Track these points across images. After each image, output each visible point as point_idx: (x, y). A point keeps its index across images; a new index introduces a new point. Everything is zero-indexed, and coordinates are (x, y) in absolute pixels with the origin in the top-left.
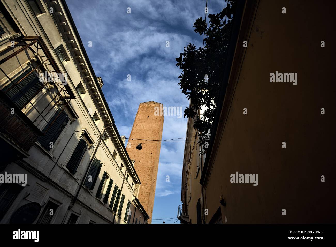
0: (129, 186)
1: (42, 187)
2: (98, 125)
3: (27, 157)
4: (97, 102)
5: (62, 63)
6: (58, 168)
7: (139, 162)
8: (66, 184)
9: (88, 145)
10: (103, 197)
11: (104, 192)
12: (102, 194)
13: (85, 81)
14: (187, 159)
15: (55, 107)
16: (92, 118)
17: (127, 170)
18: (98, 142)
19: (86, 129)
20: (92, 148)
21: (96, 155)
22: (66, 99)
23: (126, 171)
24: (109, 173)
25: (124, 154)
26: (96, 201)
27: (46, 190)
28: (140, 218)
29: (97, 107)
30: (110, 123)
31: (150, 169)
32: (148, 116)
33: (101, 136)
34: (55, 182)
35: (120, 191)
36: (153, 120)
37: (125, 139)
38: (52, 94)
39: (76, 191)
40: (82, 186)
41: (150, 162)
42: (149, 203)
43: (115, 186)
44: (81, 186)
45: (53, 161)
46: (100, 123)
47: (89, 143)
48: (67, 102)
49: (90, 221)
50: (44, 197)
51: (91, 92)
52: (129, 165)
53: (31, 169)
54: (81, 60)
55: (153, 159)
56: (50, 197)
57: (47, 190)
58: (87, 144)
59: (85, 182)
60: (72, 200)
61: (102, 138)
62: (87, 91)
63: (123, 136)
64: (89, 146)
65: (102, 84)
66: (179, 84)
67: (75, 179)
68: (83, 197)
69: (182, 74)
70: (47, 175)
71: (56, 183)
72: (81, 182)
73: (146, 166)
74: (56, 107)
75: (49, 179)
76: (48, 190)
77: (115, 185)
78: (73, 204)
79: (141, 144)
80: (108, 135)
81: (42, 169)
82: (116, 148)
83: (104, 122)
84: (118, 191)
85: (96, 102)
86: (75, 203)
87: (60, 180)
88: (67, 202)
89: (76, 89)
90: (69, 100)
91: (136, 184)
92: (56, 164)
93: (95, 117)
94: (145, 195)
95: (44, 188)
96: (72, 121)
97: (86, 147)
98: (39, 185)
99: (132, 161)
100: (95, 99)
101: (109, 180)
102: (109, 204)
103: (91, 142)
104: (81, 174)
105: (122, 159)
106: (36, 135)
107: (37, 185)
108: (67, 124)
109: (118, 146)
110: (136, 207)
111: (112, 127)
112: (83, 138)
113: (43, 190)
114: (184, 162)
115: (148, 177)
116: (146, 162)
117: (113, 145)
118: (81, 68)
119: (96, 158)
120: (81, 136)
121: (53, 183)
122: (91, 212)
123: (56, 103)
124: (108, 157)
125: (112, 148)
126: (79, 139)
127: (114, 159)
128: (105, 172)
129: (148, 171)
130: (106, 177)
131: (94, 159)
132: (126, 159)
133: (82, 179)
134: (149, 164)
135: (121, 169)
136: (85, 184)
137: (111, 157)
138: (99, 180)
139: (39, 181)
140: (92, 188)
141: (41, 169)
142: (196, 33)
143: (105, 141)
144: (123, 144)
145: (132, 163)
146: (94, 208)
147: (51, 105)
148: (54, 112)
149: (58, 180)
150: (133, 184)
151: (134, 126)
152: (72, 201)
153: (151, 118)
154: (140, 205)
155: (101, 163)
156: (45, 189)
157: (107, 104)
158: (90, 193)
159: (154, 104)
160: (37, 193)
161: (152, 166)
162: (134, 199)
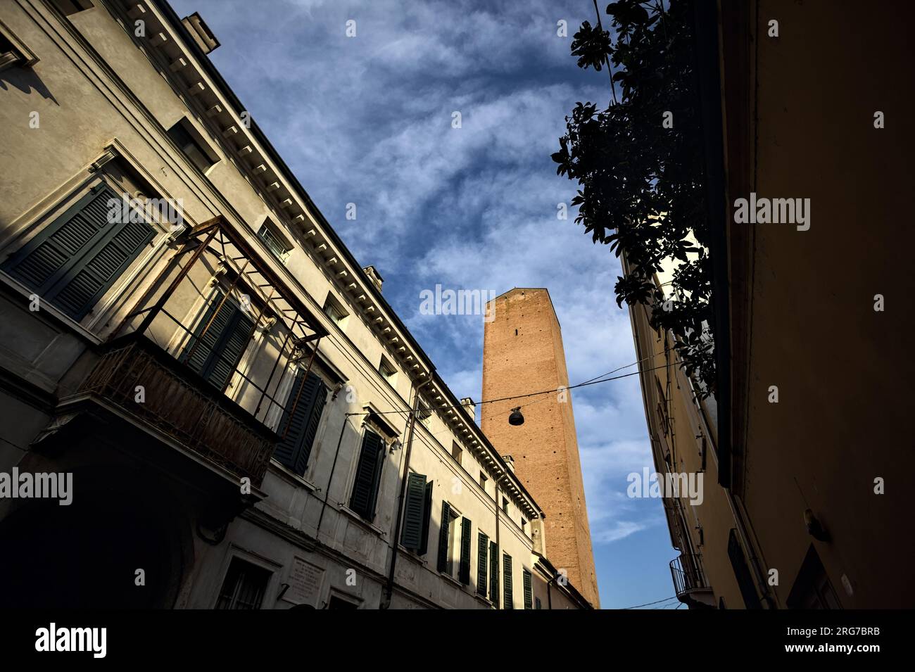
0: (516, 529)
1: (310, 566)
2: (397, 387)
3: (261, 500)
4: (379, 330)
5: (280, 259)
6: (332, 513)
7: (524, 457)
8: (359, 549)
9: (385, 443)
10: (456, 569)
11: (456, 554)
12: (451, 561)
13: (340, 286)
14: (658, 421)
15: (289, 369)
16: (378, 373)
17: (499, 487)
18: (408, 430)
19: (371, 403)
20: (398, 446)
21: (412, 464)
22: (308, 343)
23: (497, 488)
24: (456, 504)
25: (480, 447)
26: (442, 581)
27: (319, 572)
29: (382, 342)
31: (559, 471)
32: (517, 330)
33: (411, 413)
34: (333, 548)
35: (495, 547)
36: (531, 337)
37: (472, 407)
38: (277, 338)
39: (386, 566)
40: (399, 547)
41: (555, 452)
42: (582, 567)
43: (479, 534)
44: (395, 550)
45: (318, 499)
46: (401, 381)
47: (386, 436)
48: (313, 349)
50: (318, 588)
51: (360, 309)
52: (500, 471)
53: (276, 525)
54: (318, 240)
55: (561, 443)
56: (332, 588)
57: (321, 571)
58: (384, 440)
59: (402, 536)
60: (383, 587)
61: (415, 417)
62: (349, 308)
63: (465, 399)
64: (388, 444)
65: (380, 282)
66: (579, 222)
67: (378, 535)
68: (406, 575)
69: (579, 192)
70: (313, 534)
71: (336, 551)
72: (393, 537)
73: (546, 465)
74: (293, 367)
75: (319, 544)
76: (323, 570)
77: (478, 531)
78: (389, 598)
79: (519, 408)
80: (427, 405)
81: (300, 522)
82: (455, 433)
83: (409, 374)
84: (489, 546)
85: (377, 329)
86: (391, 594)
87: (344, 542)
88: (374, 595)
89: (324, 311)
90: (315, 342)
91: (533, 520)
92: (325, 504)
93: (385, 369)
94: (564, 547)
95: (313, 568)
96: (336, 393)
97: (382, 447)
98: (302, 563)
99: (505, 460)
100: (374, 323)
101: (458, 522)
102: (476, 584)
103: (392, 433)
104: (388, 519)
105: (478, 460)
106: (267, 445)
107: (298, 563)
108: (326, 403)
109: (460, 429)
111: (433, 382)
112: (372, 428)
113: (312, 573)
114: (651, 433)
115: (560, 494)
116: (543, 456)
117: (446, 428)
118: (321, 259)
119: (413, 470)
120: (364, 424)
121: (330, 551)
123: (289, 357)
124: (441, 461)
125: (447, 437)
126: (361, 431)
128: (444, 502)
129: (554, 478)
130: (450, 514)
131: (408, 475)
132: (488, 457)
133: (393, 530)
134: (552, 458)
135: (482, 488)
136: (403, 543)
137: (450, 461)
138: (435, 525)
139: (300, 553)
140: (423, 550)
141: (296, 523)
142: (585, 68)
143: (424, 422)
144: (472, 419)
145: (508, 464)
146: (441, 601)
147: (281, 366)
148: (290, 380)
149: (339, 542)
150: (524, 523)
151: (488, 367)
152: (385, 591)
153: (525, 333)
155: (428, 481)
156: (316, 569)
157: (406, 328)
158: (422, 563)
159: (523, 294)
160: (302, 582)
161: (563, 463)
162: (537, 562)
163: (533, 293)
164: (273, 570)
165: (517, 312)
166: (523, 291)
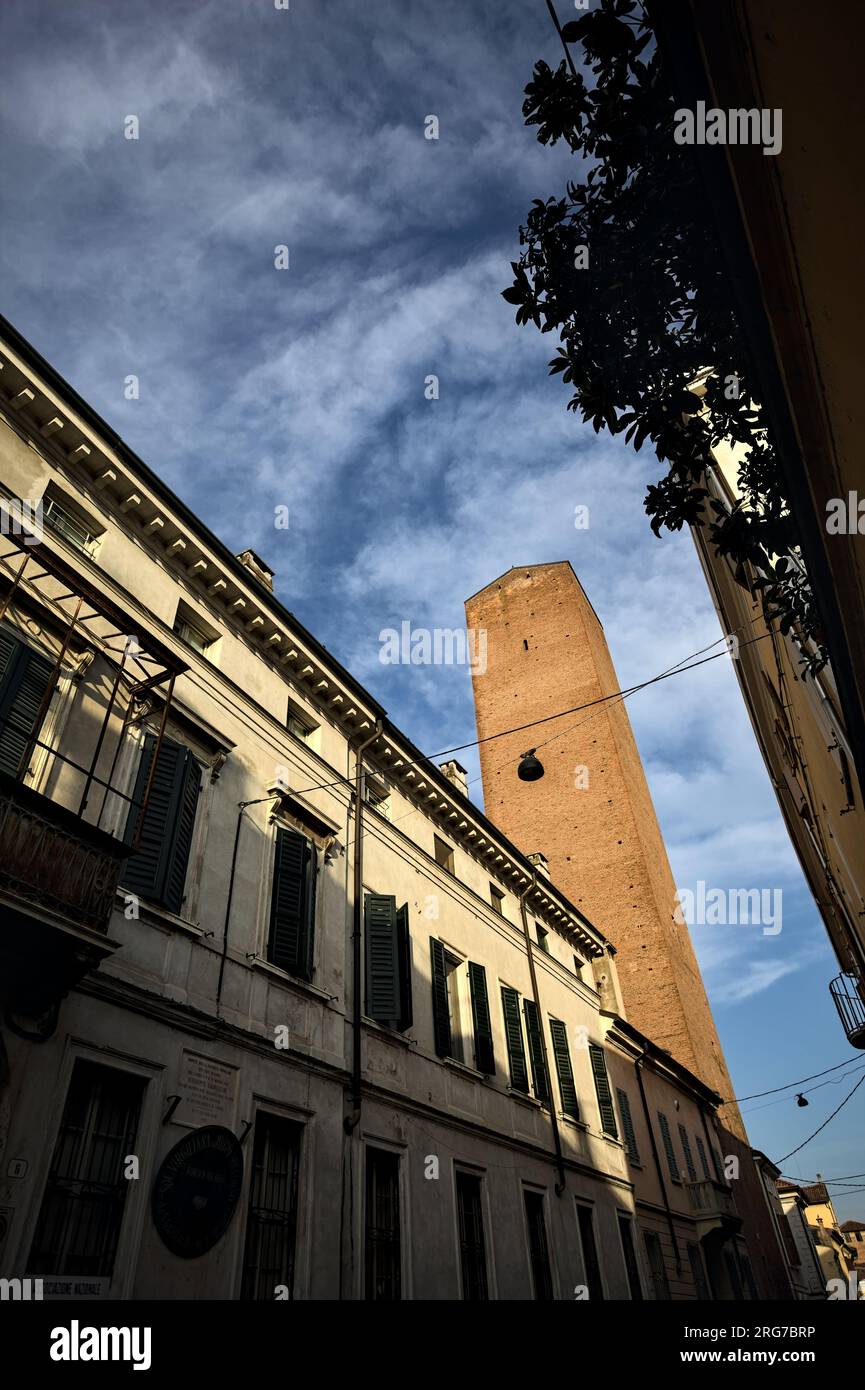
0: (565, 976)
1: (213, 1064)
2: (323, 751)
3: (113, 953)
4: (277, 658)
5: (84, 552)
6: (239, 973)
7: (568, 859)
8: (293, 1028)
9: (315, 847)
10: (468, 1050)
11: (465, 1024)
12: (460, 1038)
13: (197, 587)
15: (129, 737)
16: (287, 730)
17: (527, 907)
18: (352, 823)
20: (338, 852)
22: (154, 689)
23: (523, 910)
24: (455, 941)
25: (483, 841)
26: (447, 1072)
27: (230, 1073)
28: (678, 1109)
29: (286, 678)
30: (366, 724)
31: (631, 875)
32: (525, 642)
33: (353, 794)
34: (249, 1030)
35: (533, 1008)
36: (552, 648)
37: (461, 776)
38: (99, 687)
39: (345, 1055)
40: (363, 1021)
41: (620, 843)
42: (692, 1033)
43: (502, 988)
44: (357, 1025)
45: (210, 950)
46: (327, 740)
47: (316, 837)
48: (165, 698)
49: (457, 1166)
50: (232, 1099)
51: (239, 624)
52: (524, 880)
53: (143, 999)
54: (146, 513)
55: (630, 825)
56: (256, 1097)
57: (233, 1071)
58: (313, 842)
59: (366, 1002)
60: (346, 1090)
61: (361, 800)
62: (219, 626)
63: (447, 764)
64: (321, 850)
65: (267, 576)
67: (324, 1002)
68: (381, 1066)
70: (210, 1009)
71: (255, 1034)
72: (350, 1006)
73: (608, 867)
74: (134, 733)
75: (223, 1025)
76: (237, 1069)
77: (499, 985)
78: (357, 1106)
80: (380, 778)
81: (184, 992)
82: (436, 822)
83: (341, 728)
84: (521, 1007)
85: (273, 655)
86: (360, 1101)
87: (266, 1019)
88: (330, 1104)
89: (175, 632)
90: (166, 685)
91: (595, 960)
92: (224, 957)
93: (297, 725)
94: (657, 1003)
95: (219, 1066)
96: (216, 769)
97: (311, 855)
98: (198, 1059)
99: (533, 862)
100: (266, 645)
101: (462, 971)
102: (508, 1072)
103: (324, 830)
104: (337, 974)
105: (484, 865)
106: (107, 863)
107: (191, 1060)
108: (201, 789)
109: (444, 813)
110: (637, 1061)
111: (385, 737)
112: (288, 823)
113: (218, 1075)
115: (638, 913)
116: (600, 852)
117: (419, 814)
118: (158, 544)
119: (369, 890)
120: (273, 818)
121: (244, 1036)
122: (443, 1125)
123: (125, 716)
124: (418, 871)
125: (423, 830)
126: (270, 831)
127: (452, 876)
128: (431, 939)
129: (625, 888)
130: (446, 959)
131: (363, 900)
132: (500, 857)
133: (348, 993)
134: (617, 853)
135: (496, 911)
136: (369, 1010)
137: (433, 869)
138: (422, 978)
139: (192, 1044)
140: (406, 1021)
141: (178, 994)
143: (379, 808)
144: (462, 794)
145: (538, 867)
146: (450, 1106)
147: (113, 732)
148: (132, 756)
149: (257, 1019)
150: (579, 964)
151: (483, 712)
152: (350, 1097)
153: (540, 645)
154: (653, 1051)
155: (399, 905)
156: (224, 1068)
157: (323, 648)
158: (407, 1045)
159: (528, 576)
160: (203, 1090)
161: (637, 859)
162: (610, 1029)
163: (546, 571)
164: (148, 1075)
165: (522, 609)
166: (527, 572)
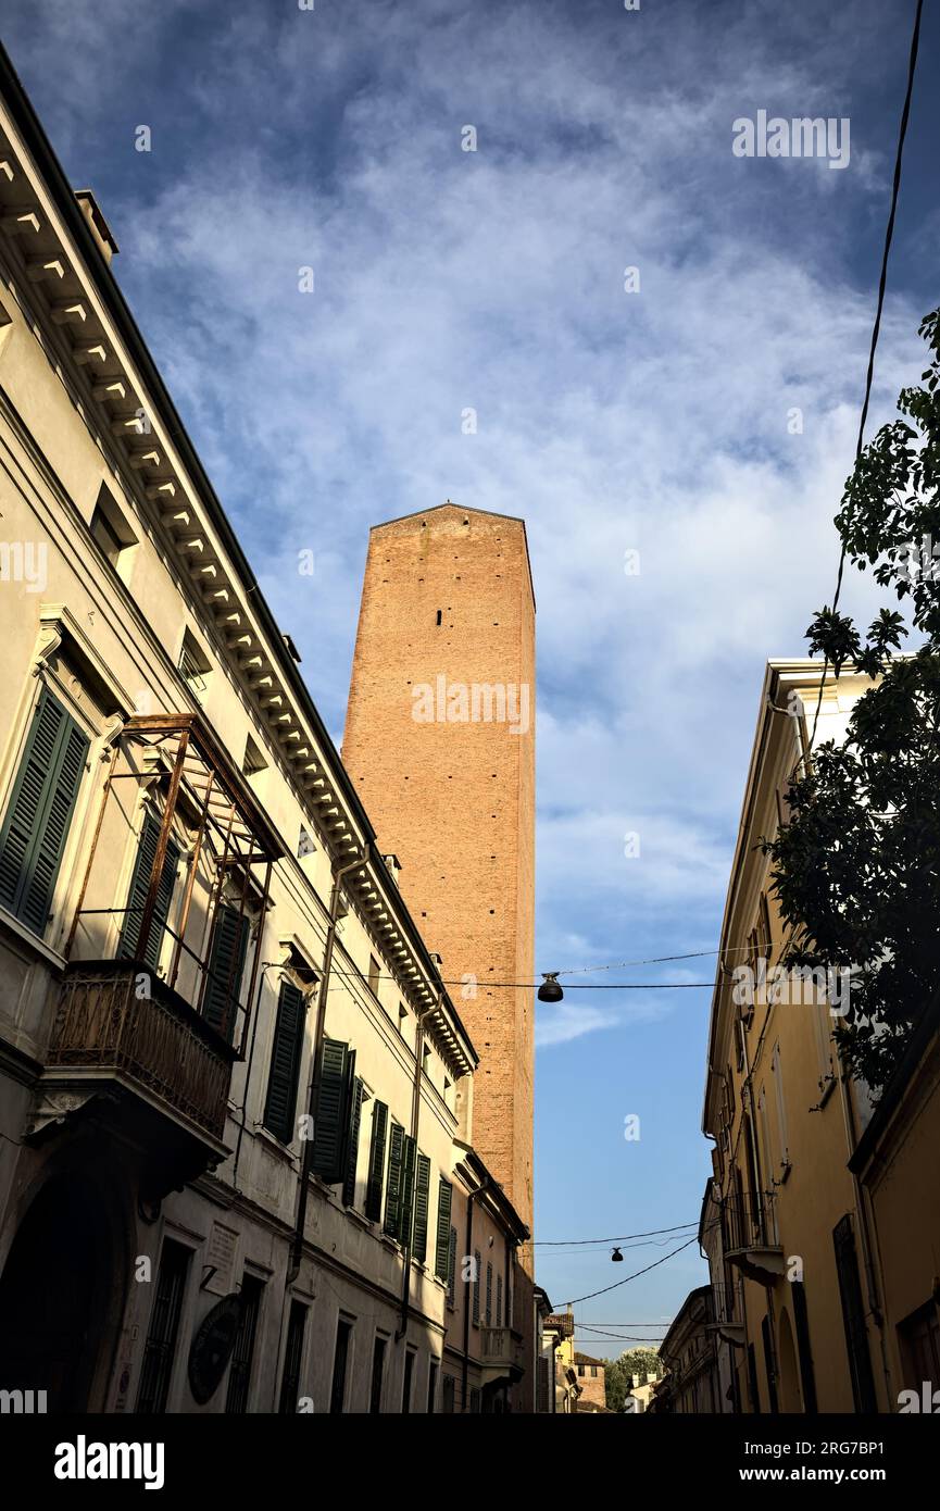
0: (436, 1102)
1: (227, 1232)
6: (248, 1141)
10: (361, 1196)
17: (422, 1024)
19: (295, 935)
21: (325, 1024)
23: (418, 1028)
26: (346, 1220)
27: (235, 1240)
28: (491, 1246)
30: (355, 848)
33: (330, 928)
34: (250, 1198)
35: (411, 1145)
39: (295, 1214)
40: (308, 1177)
43: (395, 1127)
44: (304, 1182)
45: (236, 1122)
46: (320, 868)
47: (302, 984)
49: (340, 1315)
50: (233, 1264)
56: (245, 1260)
57: (236, 1237)
58: (302, 993)
60: (291, 1247)
61: (334, 933)
67: (290, 1162)
68: (309, 1219)
70: (230, 1181)
71: (253, 1202)
72: (302, 1163)
76: (238, 1235)
77: (393, 1123)
78: (297, 1263)
82: (374, 938)
84: (403, 1145)
87: (258, 1185)
88: (281, 1262)
91: (460, 1078)
92: (242, 1128)
95: (229, 1234)
96: (256, 931)
98: (220, 1228)
101: (368, 1108)
103: (309, 977)
105: (400, 982)
107: (216, 1229)
110: (472, 1195)
111: (365, 859)
112: (290, 976)
113: (228, 1243)
120: (282, 972)
121: (247, 1204)
122: (343, 1278)
124: (356, 1002)
125: (364, 951)
126: (277, 988)
127: (376, 999)
130: (362, 1099)
131: (323, 1046)
132: (418, 977)
133: (303, 1150)
135: (398, 1032)
136: (313, 1168)
137: (365, 995)
139: (219, 1215)
146: (344, 1256)
150: (447, 1086)
152: (293, 1254)
155: (351, 1050)
158: (327, 1195)
160: (219, 1257)
162: (461, 1162)
164: (195, 1247)
